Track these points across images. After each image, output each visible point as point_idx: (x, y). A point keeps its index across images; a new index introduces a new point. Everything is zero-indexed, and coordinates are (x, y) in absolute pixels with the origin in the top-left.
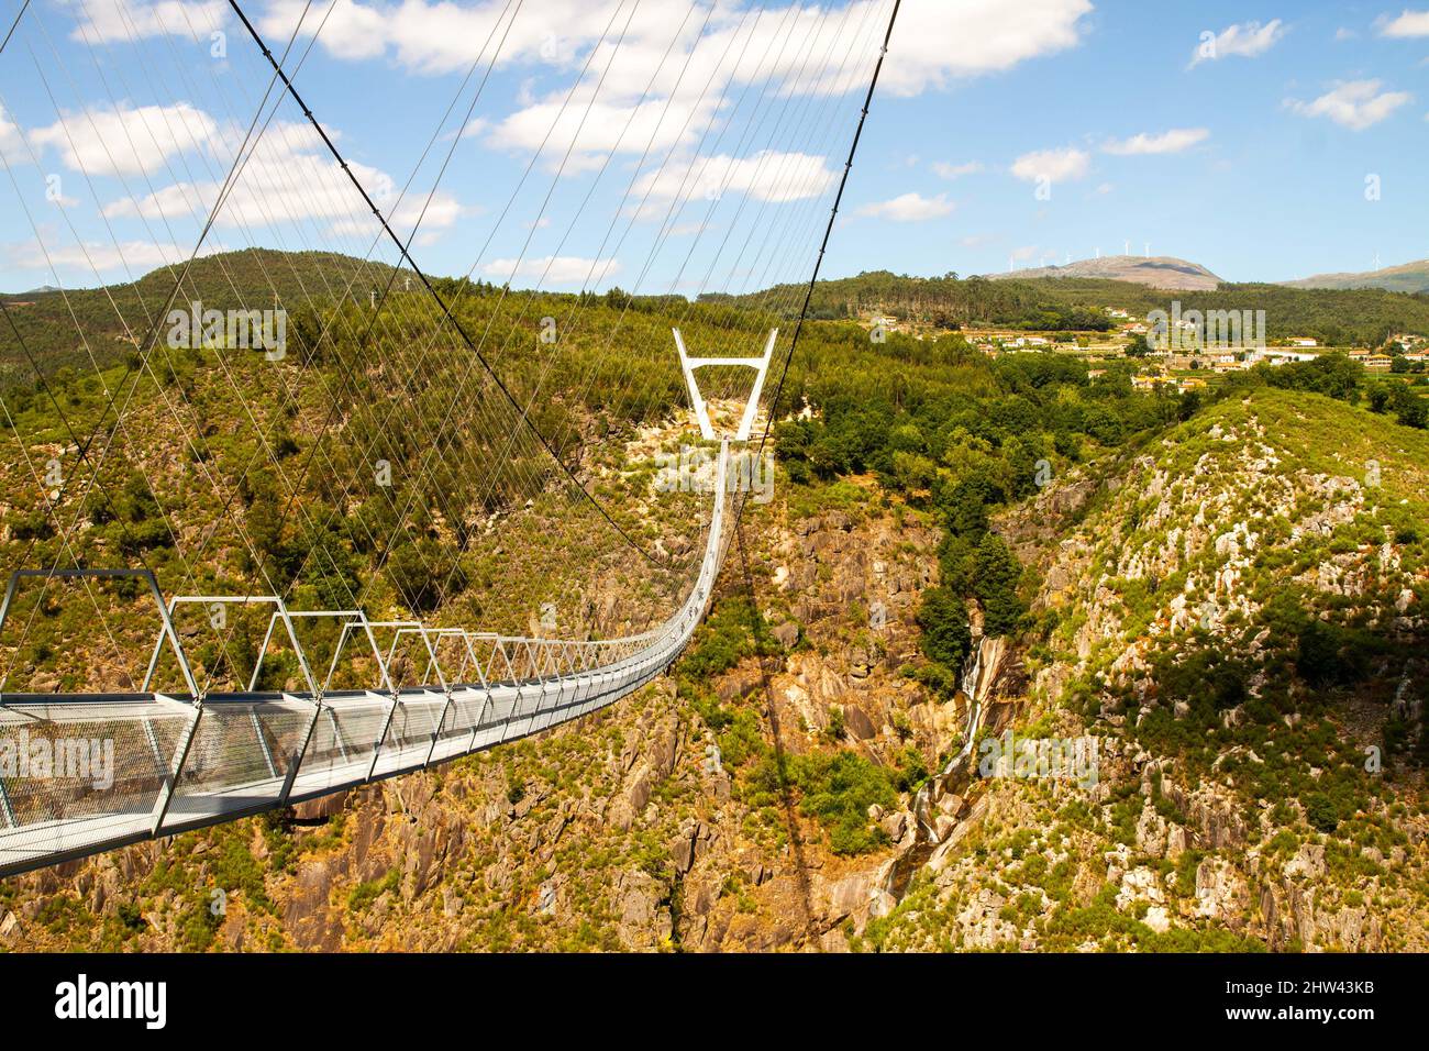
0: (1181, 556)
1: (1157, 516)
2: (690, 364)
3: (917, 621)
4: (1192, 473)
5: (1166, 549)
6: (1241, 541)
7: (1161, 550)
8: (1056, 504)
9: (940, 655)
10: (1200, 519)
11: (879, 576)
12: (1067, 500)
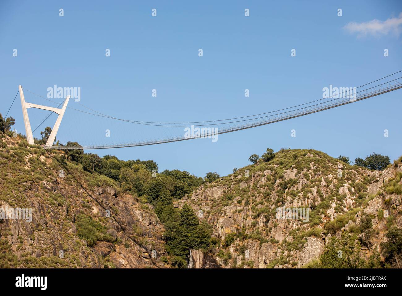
0: (321, 196)
1: (301, 183)
2: (26, 105)
3: (161, 238)
4: (310, 168)
5: (313, 194)
6: (349, 190)
7: (309, 194)
8: (205, 197)
9: (178, 252)
10: (324, 183)
11: (139, 217)
12: (212, 194)
